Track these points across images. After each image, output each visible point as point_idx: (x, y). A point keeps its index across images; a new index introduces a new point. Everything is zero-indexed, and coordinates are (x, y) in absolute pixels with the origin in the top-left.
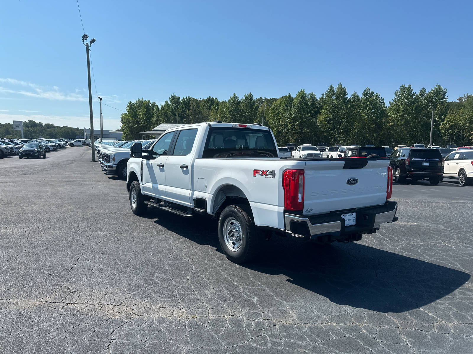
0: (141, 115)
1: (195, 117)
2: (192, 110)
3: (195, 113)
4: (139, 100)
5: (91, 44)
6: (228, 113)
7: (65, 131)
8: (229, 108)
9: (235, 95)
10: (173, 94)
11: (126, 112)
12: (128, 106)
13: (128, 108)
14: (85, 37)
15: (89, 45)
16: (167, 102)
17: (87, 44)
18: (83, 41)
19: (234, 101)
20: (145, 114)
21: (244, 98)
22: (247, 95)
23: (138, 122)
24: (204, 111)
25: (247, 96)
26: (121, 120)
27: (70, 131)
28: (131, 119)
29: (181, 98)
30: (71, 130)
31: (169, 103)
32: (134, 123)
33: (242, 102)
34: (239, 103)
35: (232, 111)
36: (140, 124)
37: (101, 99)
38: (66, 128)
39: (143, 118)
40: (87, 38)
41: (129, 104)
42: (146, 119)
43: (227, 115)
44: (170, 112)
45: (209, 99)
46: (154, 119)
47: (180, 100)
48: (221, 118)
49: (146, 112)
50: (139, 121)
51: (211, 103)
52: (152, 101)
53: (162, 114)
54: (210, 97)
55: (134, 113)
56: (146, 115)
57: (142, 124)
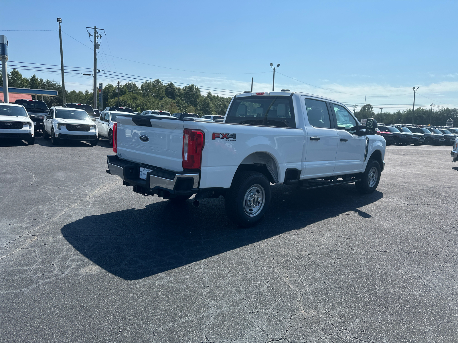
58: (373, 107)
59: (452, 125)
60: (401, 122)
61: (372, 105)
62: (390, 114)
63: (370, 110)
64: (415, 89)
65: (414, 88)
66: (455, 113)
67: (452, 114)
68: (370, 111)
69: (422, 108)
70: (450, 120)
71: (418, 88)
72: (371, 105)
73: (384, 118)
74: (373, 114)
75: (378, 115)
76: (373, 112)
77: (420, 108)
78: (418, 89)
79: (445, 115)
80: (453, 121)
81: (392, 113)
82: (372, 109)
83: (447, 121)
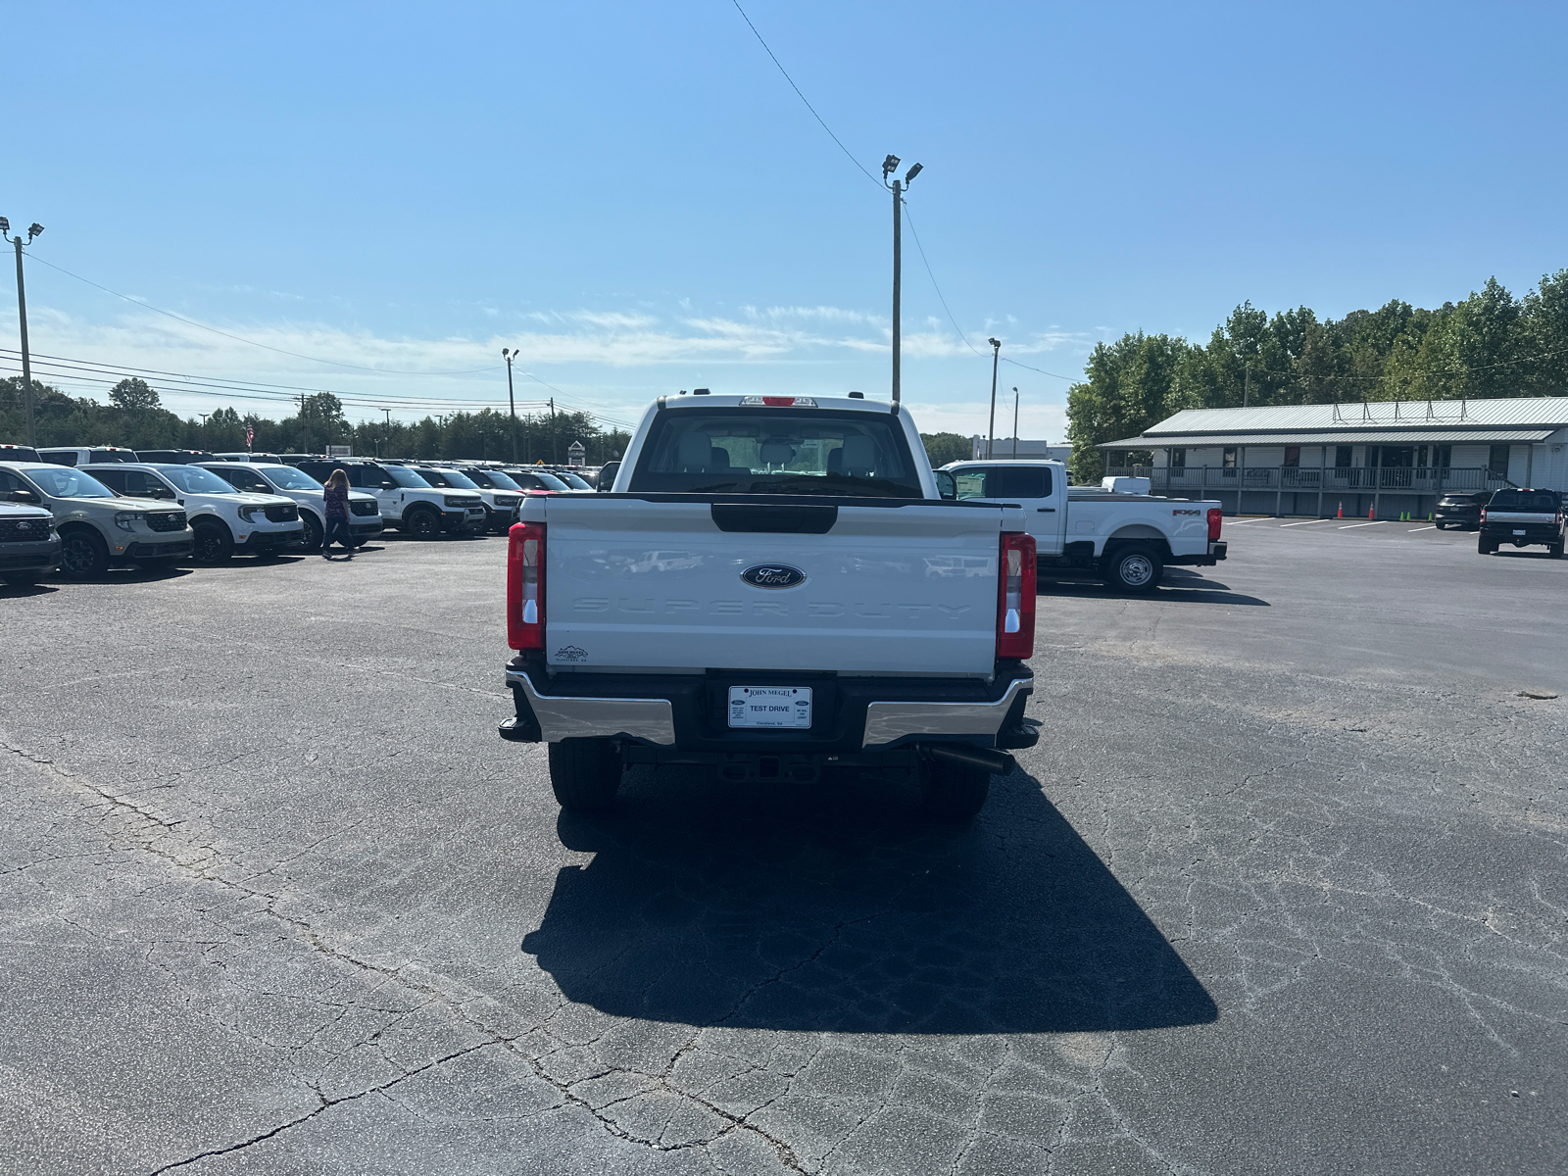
0: (1130, 386)
1: (1321, 380)
2: (1310, 354)
3: (1320, 365)
4: (1127, 338)
5: (908, 183)
6: (1459, 358)
7: (939, 447)
8: (1463, 336)
9: (1493, 284)
10: (1243, 305)
11: (1086, 380)
12: (1092, 359)
13: (1092, 365)
14: (890, 164)
15: (903, 186)
16: (1217, 336)
17: (897, 183)
18: (885, 177)
19: (1488, 310)
20: (1143, 382)
21: (1539, 293)
22: (1552, 279)
23: (1117, 410)
24: (1361, 357)
25: (1552, 282)
26: (1069, 406)
27: (953, 448)
28: (1098, 400)
29: (1271, 316)
30: (957, 445)
31: (1227, 336)
32: (1105, 414)
33: (1530, 308)
34: (1510, 314)
35: (1475, 348)
36: (1124, 416)
37: (997, 344)
38: (946, 438)
39: (1137, 395)
40: (895, 166)
41: (1096, 351)
42: (1143, 399)
43: (1456, 365)
44: (1223, 366)
45: (1390, 311)
46: (1171, 397)
47: (1267, 325)
48: (1428, 377)
49: (1148, 374)
50: (1124, 407)
51: (1396, 322)
52: (1172, 337)
53: (1194, 376)
54: (1395, 303)
55: (1108, 380)
56: (1146, 384)
57: (1130, 415)
58: (340, 404)
59: (584, 459)
60: (438, 451)
61: (337, 396)
62: (400, 426)
63: (334, 413)
64: (510, 355)
65: (505, 352)
66: (582, 427)
67: (574, 430)
68: (333, 417)
69: (493, 412)
70: (577, 446)
71: (517, 351)
72: (333, 398)
73: (382, 439)
74: (345, 424)
75: (362, 428)
76: (344, 418)
77: (489, 409)
78: (516, 354)
79: (558, 431)
80: (584, 449)
81: (406, 424)
82: (338, 409)
83: (570, 449)
